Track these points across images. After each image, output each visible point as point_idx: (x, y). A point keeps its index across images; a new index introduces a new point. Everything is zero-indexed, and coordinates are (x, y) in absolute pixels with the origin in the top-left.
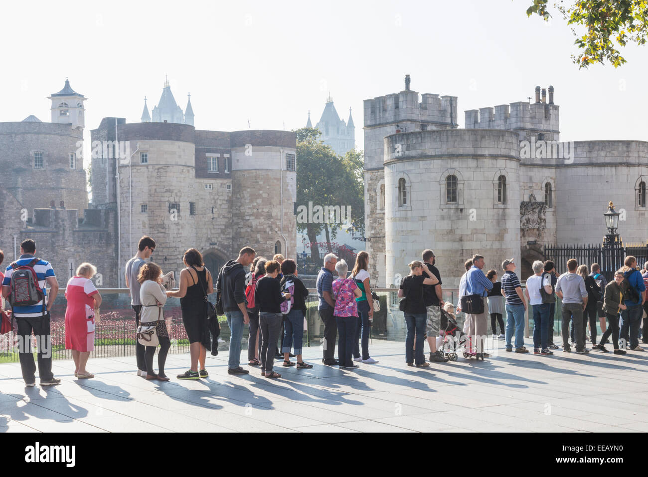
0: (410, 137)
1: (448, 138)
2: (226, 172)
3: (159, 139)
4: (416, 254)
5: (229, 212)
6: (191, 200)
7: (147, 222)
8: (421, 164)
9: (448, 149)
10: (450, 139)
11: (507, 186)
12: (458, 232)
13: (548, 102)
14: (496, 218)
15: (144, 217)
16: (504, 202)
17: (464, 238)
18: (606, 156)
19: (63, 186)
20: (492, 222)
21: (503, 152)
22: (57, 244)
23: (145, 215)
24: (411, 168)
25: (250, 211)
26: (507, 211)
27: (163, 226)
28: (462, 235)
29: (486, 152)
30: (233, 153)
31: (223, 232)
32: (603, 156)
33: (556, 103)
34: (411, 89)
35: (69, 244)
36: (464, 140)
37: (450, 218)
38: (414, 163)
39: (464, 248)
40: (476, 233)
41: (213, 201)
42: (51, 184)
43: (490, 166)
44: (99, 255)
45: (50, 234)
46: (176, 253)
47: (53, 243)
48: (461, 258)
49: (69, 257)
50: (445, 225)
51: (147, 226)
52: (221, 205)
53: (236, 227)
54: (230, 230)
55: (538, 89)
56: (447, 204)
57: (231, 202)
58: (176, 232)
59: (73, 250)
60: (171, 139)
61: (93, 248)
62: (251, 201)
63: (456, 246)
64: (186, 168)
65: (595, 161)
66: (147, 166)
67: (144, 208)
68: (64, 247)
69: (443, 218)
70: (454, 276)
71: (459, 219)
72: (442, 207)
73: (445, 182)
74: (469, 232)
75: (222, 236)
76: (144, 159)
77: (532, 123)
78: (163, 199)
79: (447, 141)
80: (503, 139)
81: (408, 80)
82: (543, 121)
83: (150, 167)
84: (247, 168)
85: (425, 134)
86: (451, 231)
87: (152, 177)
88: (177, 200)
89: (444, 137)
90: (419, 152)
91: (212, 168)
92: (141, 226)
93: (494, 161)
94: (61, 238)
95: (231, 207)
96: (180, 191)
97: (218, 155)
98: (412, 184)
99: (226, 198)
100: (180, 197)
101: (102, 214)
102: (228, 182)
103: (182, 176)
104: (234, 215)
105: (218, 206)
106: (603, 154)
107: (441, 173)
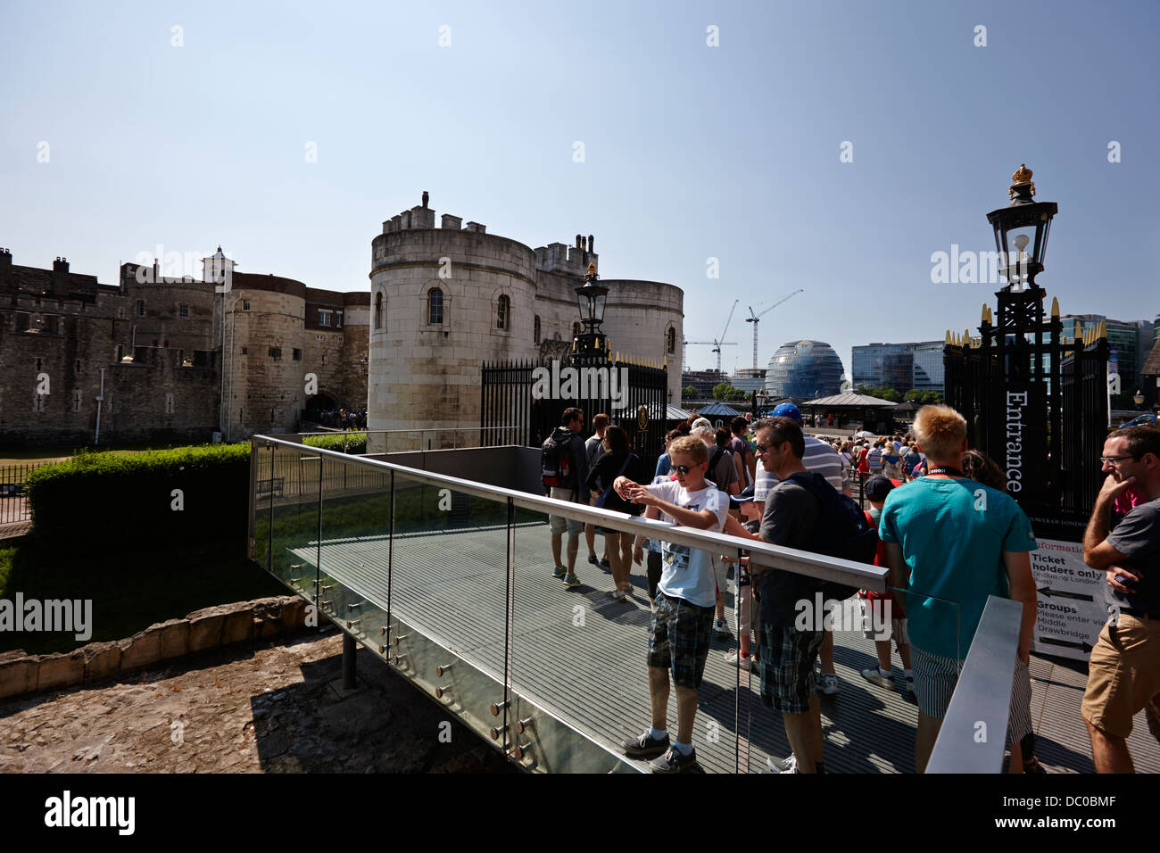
0: (389, 238)
1: (432, 240)
2: (338, 326)
3: (262, 289)
4: (389, 389)
5: (340, 360)
6: (295, 346)
7: (247, 363)
8: (400, 273)
9: (432, 254)
10: (435, 241)
11: (511, 310)
12: (441, 362)
13: (587, 250)
14: (494, 346)
15: (244, 359)
16: (507, 329)
17: (449, 371)
18: (636, 297)
19: (207, 334)
20: (488, 352)
21: (508, 266)
22: (154, 379)
23: (245, 356)
24: (390, 278)
25: (357, 361)
26: (510, 340)
27: (262, 367)
28: (445, 366)
29: (484, 263)
30: (346, 311)
31: (332, 377)
32: (633, 297)
33: (595, 252)
34: (429, 207)
35: (167, 380)
36: (454, 244)
37: (431, 343)
38: (391, 271)
39: (448, 383)
40: (466, 365)
41: (324, 350)
42: (196, 332)
43: (488, 280)
44: (203, 391)
45: (146, 370)
46: (274, 392)
47: (149, 378)
48: (443, 396)
49: (167, 392)
50: (425, 353)
51: (246, 367)
52: (331, 354)
53: (344, 373)
54: (339, 376)
55: (578, 237)
56: (429, 325)
57: (341, 352)
58: (276, 373)
59: (172, 385)
60: (274, 290)
61: (195, 385)
62: (359, 352)
63: (438, 380)
64: (289, 319)
65: (625, 301)
66: (249, 313)
67: (245, 351)
68: (162, 383)
69: (422, 343)
70: (433, 419)
71: (442, 346)
72: (422, 329)
73: (427, 297)
74: (456, 363)
75: (332, 380)
76: (247, 307)
77: (569, 267)
78: (263, 343)
79: (432, 244)
80: (508, 250)
81: (426, 197)
82: (581, 267)
83: (252, 315)
84: (356, 324)
85: (405, 235)
86: (432, 361)
87: (253, 323)
88: (278, 345)
89: (428, 239)
90: (398, 257)
91: (325, 321)
92: (241, 367)
93: (494, 276)
94: (158, 374)
95: (341, 357)
96: (281, 338)
97: (332, 311)
98: (390, 299)
99: (337, 348)
100: (282, 342)
101: (208, 355)
102: (339, 335)
103: (286, 324)
104: (345, 363)
105: (329, 355)
106: (633, 294)
107: (422, 286)
